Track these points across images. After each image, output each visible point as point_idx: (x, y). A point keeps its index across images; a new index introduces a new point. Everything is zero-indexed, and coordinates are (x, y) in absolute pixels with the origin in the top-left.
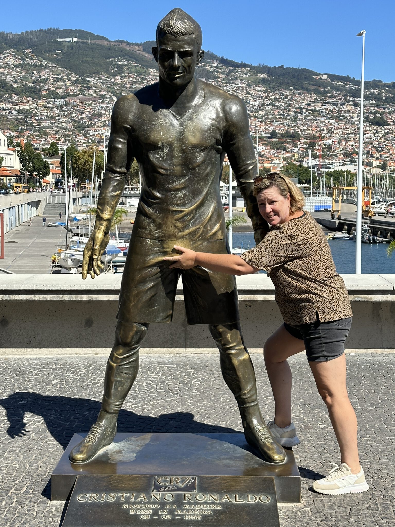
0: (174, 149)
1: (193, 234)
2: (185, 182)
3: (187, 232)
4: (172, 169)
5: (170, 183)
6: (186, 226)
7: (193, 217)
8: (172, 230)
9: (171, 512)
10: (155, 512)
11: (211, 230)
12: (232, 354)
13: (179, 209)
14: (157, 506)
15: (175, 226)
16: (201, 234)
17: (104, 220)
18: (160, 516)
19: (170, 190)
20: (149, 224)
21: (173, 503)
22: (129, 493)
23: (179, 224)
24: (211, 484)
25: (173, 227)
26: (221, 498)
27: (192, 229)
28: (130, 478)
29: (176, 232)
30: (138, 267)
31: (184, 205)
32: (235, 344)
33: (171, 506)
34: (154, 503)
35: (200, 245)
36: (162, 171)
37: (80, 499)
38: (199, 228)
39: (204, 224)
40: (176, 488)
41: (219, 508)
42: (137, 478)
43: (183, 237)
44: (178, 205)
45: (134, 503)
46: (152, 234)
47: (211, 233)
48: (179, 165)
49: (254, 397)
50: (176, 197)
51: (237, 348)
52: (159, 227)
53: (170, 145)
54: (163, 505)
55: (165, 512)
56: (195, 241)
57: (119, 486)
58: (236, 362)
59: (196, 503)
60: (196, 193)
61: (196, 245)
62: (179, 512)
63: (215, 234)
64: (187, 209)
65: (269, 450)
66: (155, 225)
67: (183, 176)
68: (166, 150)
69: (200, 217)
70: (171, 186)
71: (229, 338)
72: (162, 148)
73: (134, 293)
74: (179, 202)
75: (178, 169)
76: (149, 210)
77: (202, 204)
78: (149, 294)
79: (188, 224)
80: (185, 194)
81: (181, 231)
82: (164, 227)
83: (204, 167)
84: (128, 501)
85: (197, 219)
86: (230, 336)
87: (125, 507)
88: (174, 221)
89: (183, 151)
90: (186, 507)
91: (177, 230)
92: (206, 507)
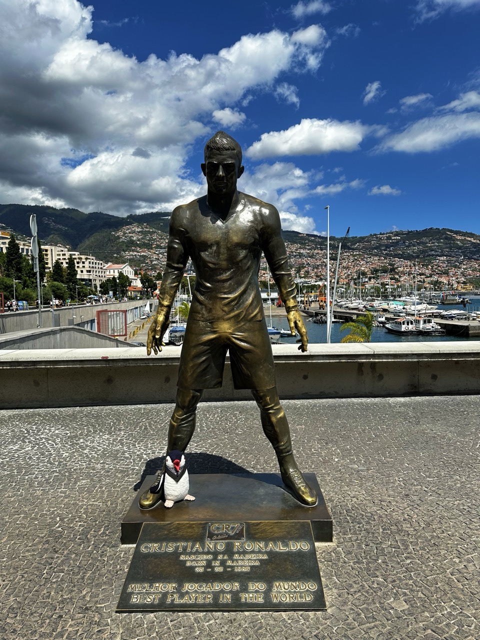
0: (220, 247)
1: (238, 316)
2: (230, 274)
3: (232, 314)
4: (220, 263)
5: (218, 276)
6: (232, 310)
7: (237, 303)
8: (220, 313)
9: (223, 563)
10: (209, 564)
11: (252, 313)
12: (271, 413)
13: (226, 296)
14: (210, 557)
15: (223, 310)
16: (244, 316)
17: (165, 306)
18: (213, 568)
19: (219, 281)
20: (202, 309)
21: (223, 553)
22: (185, 542)
23: (226, 309)
24: (257, 531)
25: (221, 311)
26: (266, 546)
27: (237, 312)
28: (188, 525)
29: (224, 315)
30: (193, 344)
31: (230, 293)
32: (273, 405)
33: (223, 557)
34: (208, 553)
35: (244, 325)
36: (211, 265)
37: (143, 550)
38: (242, 312)
39: (247, 308)
40: (227, 536)
41: (266, 557)
42: (194, 526)
43: (229, 319)
44: (225, 293)
45: (190, 554)
46: (204, 317)
47: (252, 315)
48: (225, 260)
49: (288, 448)
50: (223, 287)
51: (275, 408)
52: (210, 311)
53: (218, 243)
54: (215, 554)
55: (218, 563)
56: (239, 322)
57: (178, 535)
58: (274, 419)
59: (245, 553)
60: (239, 284)
61: (240, 325)
62: (229, 563)
63: (256, 315)
64: (232, 296)
65: (304, 494)
66: (206, 310)
67: (229, 269)
68: (215, 248)
69: (243, 302)
70: (218, 277)
71: (268, 400)
72: (211, 246)
73: (190, 366)
74: (225, 291)
75: (224, 264)
76: (201, 298)
77: (244, 292)
78: (203, 366)
79: (234, 309)
80: (230, 284)
81: (227, 314)
82: (214, 312)
83: (245, 261)
84: (185, 552)
85: (241, 304)
86: (269, 399)
87: (182, 558)
88: (221, 306)
89: (228, 249)
90: (236, 557)
91: (224, 313)
92: (253, 557)
